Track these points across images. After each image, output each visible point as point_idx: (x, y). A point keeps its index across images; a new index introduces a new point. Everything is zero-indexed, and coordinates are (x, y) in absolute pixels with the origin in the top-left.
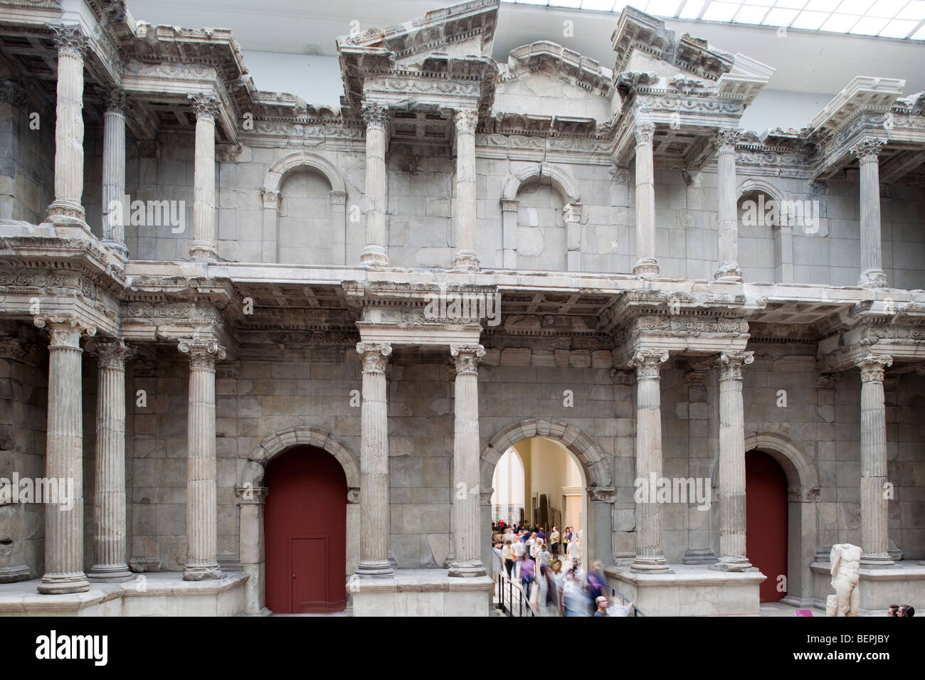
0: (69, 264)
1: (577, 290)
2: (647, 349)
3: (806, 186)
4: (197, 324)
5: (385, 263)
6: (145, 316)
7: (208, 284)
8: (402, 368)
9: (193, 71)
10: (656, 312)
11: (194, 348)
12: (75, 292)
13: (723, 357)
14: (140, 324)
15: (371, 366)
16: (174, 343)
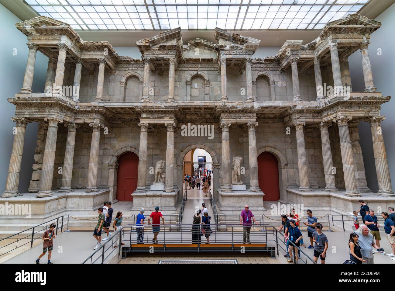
0: (55, 104)
1: (202, 106)
2: (224, 122)
3: (278, 72)
4: (95, 119)
5: (148, 100)
6: (81, 117)
7: (98, 108)
8: (157, 129)
9: (99, 52)
10: (226, 111)
11: (94, 125)
12: (56, 111)
13: (248, 124)
14: (80, 119)
15: (143, 129)
16: (89, 124)
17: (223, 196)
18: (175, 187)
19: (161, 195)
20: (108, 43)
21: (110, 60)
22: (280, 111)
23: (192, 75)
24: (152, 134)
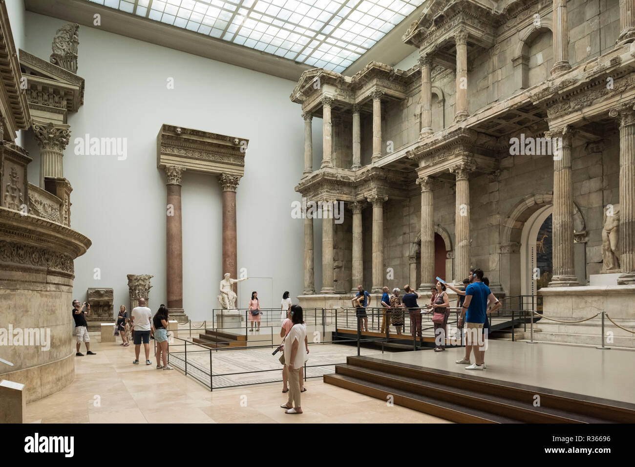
1: (507, 109)
4: (372, 189)
6: (361, 190)
10: (556, 101)
11: (372, 199)
13: (611, 114)
14: (360, 194)
15: (423, 189)
16: (367, 198)
20: (374, 62)
21: (392, 86)
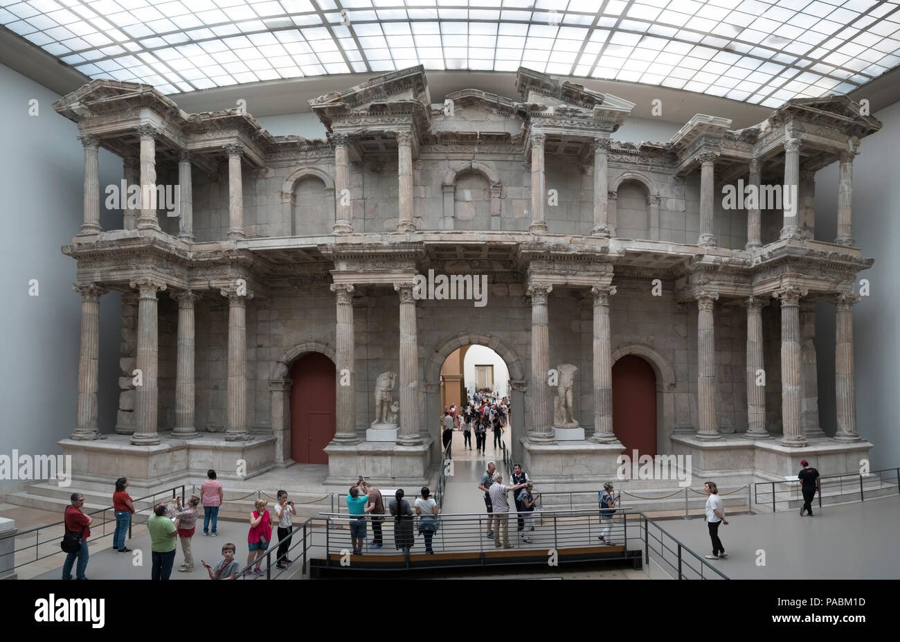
1: (484, 243)
2: (537, 283)
4: (232, 278)
5: (348, 231)
6: (203, 275)
7: (235, 253)
10: (543, 257)
11: (230, 293)
13: (593, 290)
14: (201, 280)
15: (341, 299)
16: (219, 290)
17: (533, 453)
18: (422, 432)
19: (391, 451)
22: (668, 264)
23: (458, 170)
24: (364, 309)
